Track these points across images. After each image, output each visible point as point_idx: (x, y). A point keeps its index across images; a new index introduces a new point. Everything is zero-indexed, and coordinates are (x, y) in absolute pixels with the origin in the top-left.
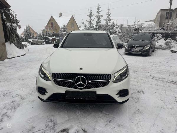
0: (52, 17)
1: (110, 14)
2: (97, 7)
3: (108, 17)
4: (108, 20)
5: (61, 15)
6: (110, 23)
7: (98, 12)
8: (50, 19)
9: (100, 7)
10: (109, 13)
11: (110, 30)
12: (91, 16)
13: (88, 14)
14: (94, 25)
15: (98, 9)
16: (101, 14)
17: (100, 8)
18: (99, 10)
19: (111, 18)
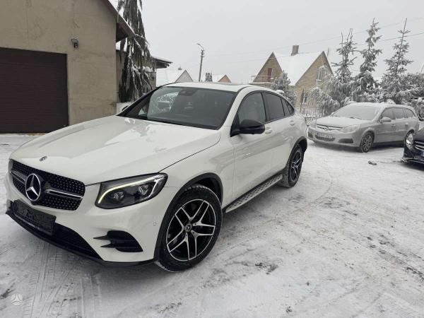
0: (272, 55)
1: (406, 47)
2: (370, 28)
3: (399, 55)
4: (397, 63)
5: (295, 50)
6: (402, 70)
7: (368, 40)
8: (268, 60)
9: (377, 27)
10: (404, 43)
11: (398, 91)
12: (349, 51)
13: (340, 47)
14: (353, 76)
15: (371, 32)
16: (376, 46)
17: (376, 30)
18: (374, 36)
19: (406, 57)
